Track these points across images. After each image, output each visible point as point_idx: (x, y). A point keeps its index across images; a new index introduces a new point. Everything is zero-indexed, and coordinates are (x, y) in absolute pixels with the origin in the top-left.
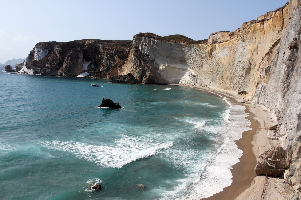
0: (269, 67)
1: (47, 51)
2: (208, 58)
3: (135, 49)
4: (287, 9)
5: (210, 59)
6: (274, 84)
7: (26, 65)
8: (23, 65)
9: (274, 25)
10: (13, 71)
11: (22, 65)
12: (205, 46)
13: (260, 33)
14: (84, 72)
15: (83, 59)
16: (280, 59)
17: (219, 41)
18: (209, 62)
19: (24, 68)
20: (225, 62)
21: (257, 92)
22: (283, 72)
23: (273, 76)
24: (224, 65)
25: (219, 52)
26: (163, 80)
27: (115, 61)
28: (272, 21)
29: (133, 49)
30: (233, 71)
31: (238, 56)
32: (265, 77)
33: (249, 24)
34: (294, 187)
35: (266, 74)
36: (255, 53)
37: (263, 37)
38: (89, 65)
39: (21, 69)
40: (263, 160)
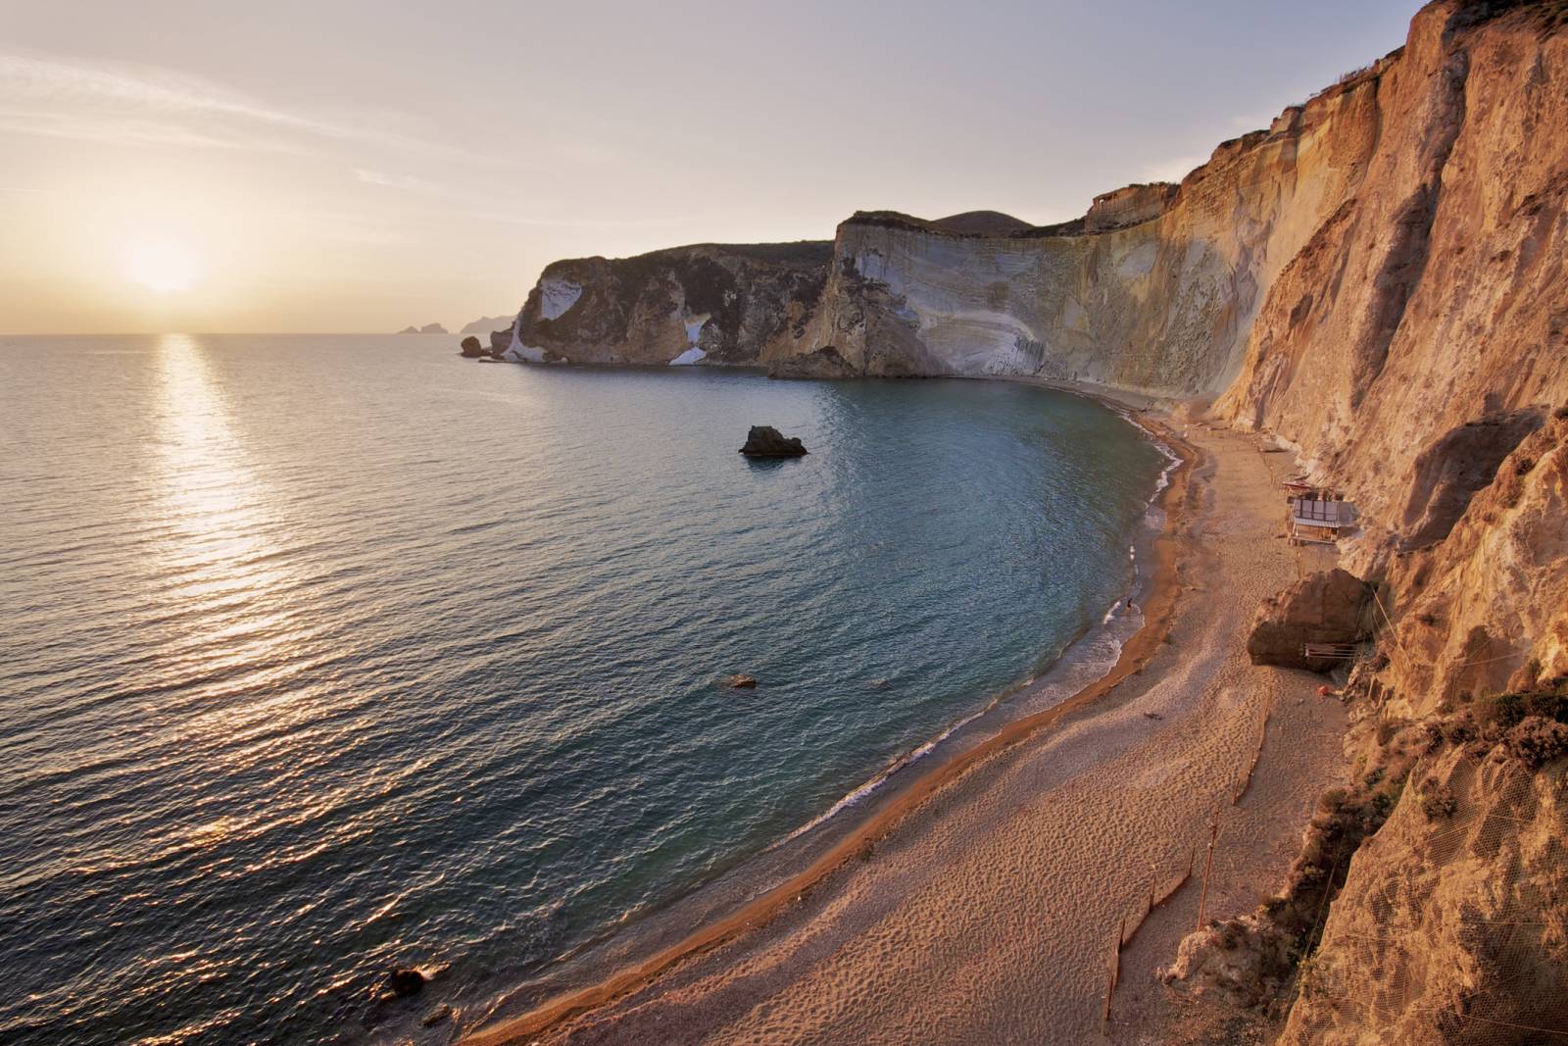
0: (1307, 299)
1: (577, 289)
2: (1083, 280)
3: (843, 267)
4: (1396, 77)
5: (1091, 284)
6: (1323, 358)
7: (522, 333)
8: (512, 335)
9: (1336, 143)
10: (485, 353)
11: (508, 334)
12: (1073, 244)
13: (1278, 178)
14: (689, 349)
15: (685, 309)
16: (1353, 268)
17: (1123, 220)
18: (1084, 296)
19: (516, 344)
20: (1141, 292)
21: (1256, 389)
22: (1360, 313)
23: (1319, 333)
24: (1139, 305)
25: (1123, 260)
26: (934, 362)
27: (780, 308)
28: (1331, 129)
29: (837, 266)
30: (1170, 323)
31: (1191, 269)
32: (1287, 338)
33: (1239, 147)
34: (1388, 702)
35: (1291, 326)
36: (1256, 252)
37: (1291, 191)
38: (703, 327)
39: (507, 348)
40: (1278, 613)
